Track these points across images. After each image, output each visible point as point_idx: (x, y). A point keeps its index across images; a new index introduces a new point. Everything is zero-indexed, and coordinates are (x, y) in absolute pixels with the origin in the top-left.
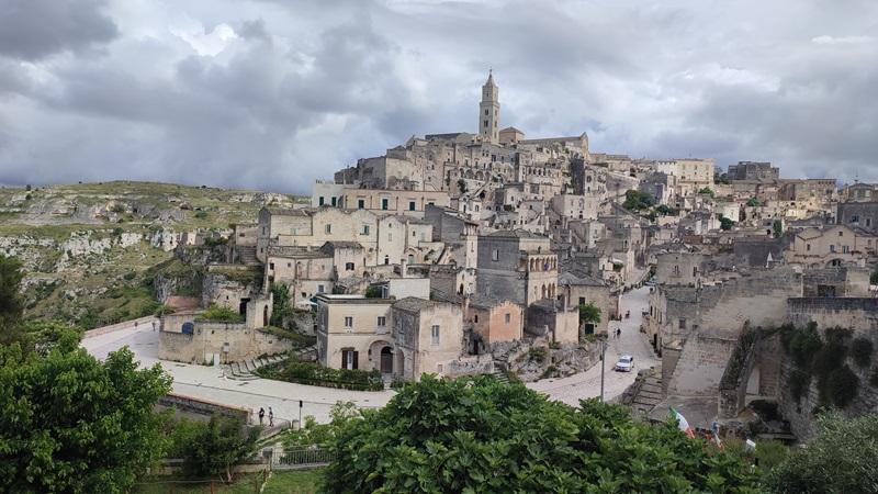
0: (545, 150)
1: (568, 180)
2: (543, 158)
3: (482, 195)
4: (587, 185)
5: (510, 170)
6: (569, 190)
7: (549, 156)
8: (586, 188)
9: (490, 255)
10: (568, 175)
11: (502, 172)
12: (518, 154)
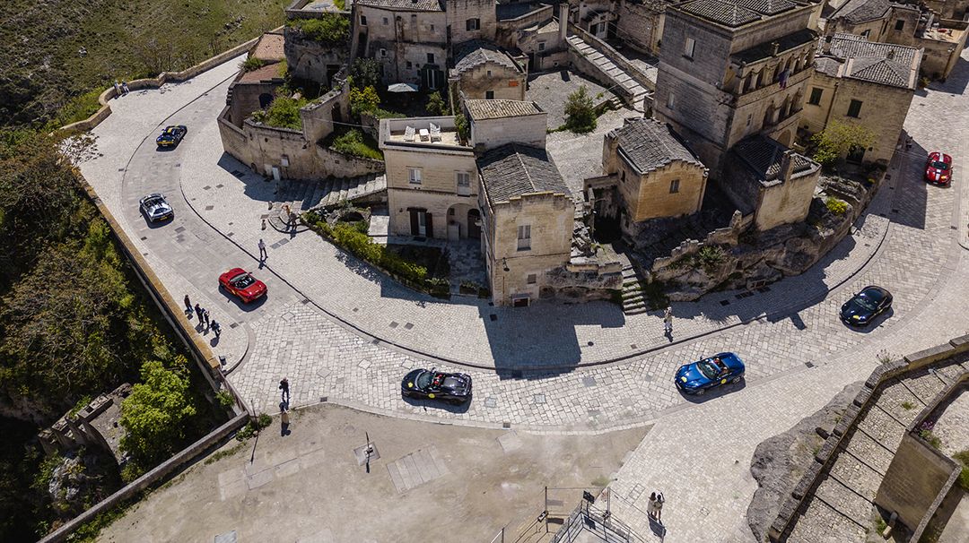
9: (681, 45)
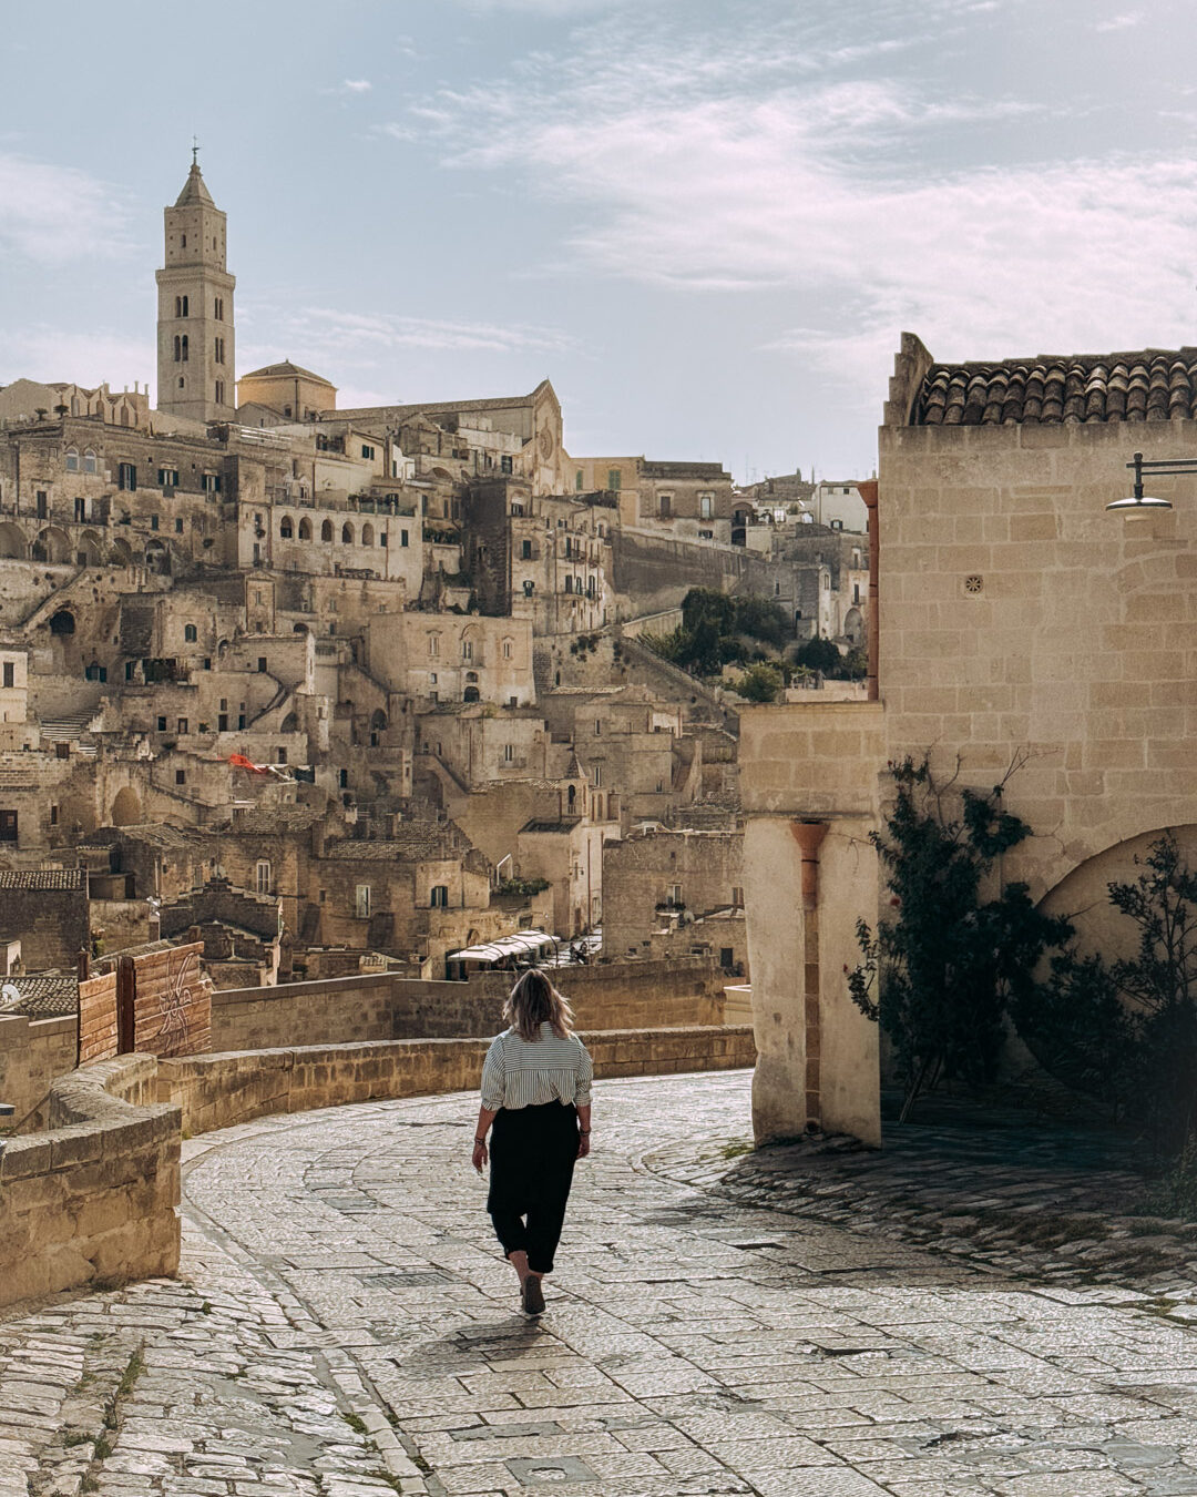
0: (355, 445)
1: (449, 558)
2: (349, 475)
3: (62, 623)
4: (523, 573)
5: (200, 519)
6: (451, 596)
7: (376, 466)
8: (518, 585)
10: (449, 538)
11: (166, 531)
12: (232, 461)
